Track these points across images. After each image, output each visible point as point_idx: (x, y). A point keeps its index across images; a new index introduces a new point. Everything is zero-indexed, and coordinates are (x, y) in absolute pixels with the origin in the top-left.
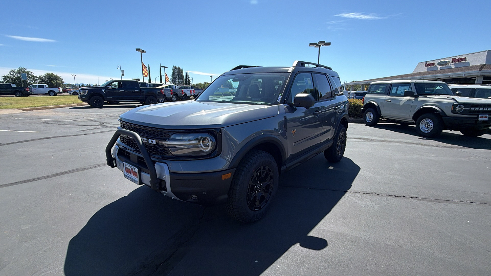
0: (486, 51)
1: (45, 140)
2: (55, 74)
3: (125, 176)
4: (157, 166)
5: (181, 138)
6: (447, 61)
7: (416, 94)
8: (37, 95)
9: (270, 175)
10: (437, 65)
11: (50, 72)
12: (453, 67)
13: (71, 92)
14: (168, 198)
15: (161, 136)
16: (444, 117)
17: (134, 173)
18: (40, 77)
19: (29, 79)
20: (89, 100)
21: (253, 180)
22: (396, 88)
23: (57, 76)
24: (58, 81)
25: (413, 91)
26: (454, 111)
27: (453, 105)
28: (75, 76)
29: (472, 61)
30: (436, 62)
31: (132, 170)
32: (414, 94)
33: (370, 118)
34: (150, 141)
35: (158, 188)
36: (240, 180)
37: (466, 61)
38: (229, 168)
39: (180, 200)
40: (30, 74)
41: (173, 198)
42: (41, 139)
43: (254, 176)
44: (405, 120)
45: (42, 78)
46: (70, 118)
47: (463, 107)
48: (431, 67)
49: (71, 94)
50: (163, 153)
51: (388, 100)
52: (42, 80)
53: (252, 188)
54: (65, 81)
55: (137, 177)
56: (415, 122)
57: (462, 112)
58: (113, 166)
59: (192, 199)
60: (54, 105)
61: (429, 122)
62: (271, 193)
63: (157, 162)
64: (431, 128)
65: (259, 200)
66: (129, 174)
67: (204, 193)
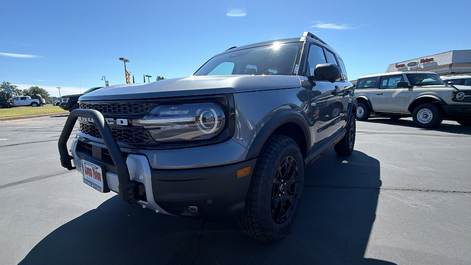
0: (451, 51)
1: (11, 146)
2: (40, 87)
3: (86, 181)
4: (130, 161)
5: (169, 113)
6: (416, 62)
7: (409, 85)
8: (19, 107)
9: (295, 170)
10: (407, 66)
11: (34, 86)
12: (422, 67)
13: (55, 103)
14: (150, 211)
15: (136, 112)
16: (444, 106)
17: (97, 176)
18: (25, 91)
19: (13, 93)
20: (71, 107)
21: (277, 177)
22: (387, 81)
23: (42, 89)
24: (43, 94)
25: (406, 82)
26: (454, 99)
27: (453, 93)
28: (60, 88)
29: (439, 61)
30: (406, 64)
31: (94, 170)
32: (408, 84)
33: (361, 113)
34: (118, 121)
35: (132, 197)
36: (262, 178)
37: (434, 61)
38: (246, 160)
39: (170, 214)
40: (14, 88)
41: (157, 211)
42: (6, 146)
43: (278, 171)
44: (399, 113)
45: (27, 91)
46: (48, 126)
47: (464, 94)
48: (401, 68)
49: (54, 105)
50: (140, 139)
51: (379, 93)
52: (27, 93)
53: (276, 190)
54: (50, 94)
55: (100, 180)
56: (410, 113)
57: (463, 99)
58: (70, 168)
59: (188, 211)
60: (34, 114)
61: (428, 112)
62: (296, 195)
63: (130, 153)
64: (430, 119)
65: (283, 206)
66: (90, 177)
67: (210, 202)
